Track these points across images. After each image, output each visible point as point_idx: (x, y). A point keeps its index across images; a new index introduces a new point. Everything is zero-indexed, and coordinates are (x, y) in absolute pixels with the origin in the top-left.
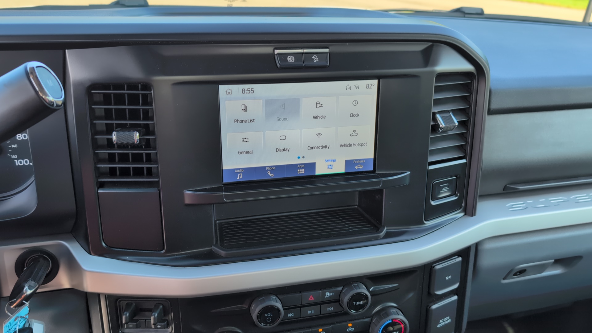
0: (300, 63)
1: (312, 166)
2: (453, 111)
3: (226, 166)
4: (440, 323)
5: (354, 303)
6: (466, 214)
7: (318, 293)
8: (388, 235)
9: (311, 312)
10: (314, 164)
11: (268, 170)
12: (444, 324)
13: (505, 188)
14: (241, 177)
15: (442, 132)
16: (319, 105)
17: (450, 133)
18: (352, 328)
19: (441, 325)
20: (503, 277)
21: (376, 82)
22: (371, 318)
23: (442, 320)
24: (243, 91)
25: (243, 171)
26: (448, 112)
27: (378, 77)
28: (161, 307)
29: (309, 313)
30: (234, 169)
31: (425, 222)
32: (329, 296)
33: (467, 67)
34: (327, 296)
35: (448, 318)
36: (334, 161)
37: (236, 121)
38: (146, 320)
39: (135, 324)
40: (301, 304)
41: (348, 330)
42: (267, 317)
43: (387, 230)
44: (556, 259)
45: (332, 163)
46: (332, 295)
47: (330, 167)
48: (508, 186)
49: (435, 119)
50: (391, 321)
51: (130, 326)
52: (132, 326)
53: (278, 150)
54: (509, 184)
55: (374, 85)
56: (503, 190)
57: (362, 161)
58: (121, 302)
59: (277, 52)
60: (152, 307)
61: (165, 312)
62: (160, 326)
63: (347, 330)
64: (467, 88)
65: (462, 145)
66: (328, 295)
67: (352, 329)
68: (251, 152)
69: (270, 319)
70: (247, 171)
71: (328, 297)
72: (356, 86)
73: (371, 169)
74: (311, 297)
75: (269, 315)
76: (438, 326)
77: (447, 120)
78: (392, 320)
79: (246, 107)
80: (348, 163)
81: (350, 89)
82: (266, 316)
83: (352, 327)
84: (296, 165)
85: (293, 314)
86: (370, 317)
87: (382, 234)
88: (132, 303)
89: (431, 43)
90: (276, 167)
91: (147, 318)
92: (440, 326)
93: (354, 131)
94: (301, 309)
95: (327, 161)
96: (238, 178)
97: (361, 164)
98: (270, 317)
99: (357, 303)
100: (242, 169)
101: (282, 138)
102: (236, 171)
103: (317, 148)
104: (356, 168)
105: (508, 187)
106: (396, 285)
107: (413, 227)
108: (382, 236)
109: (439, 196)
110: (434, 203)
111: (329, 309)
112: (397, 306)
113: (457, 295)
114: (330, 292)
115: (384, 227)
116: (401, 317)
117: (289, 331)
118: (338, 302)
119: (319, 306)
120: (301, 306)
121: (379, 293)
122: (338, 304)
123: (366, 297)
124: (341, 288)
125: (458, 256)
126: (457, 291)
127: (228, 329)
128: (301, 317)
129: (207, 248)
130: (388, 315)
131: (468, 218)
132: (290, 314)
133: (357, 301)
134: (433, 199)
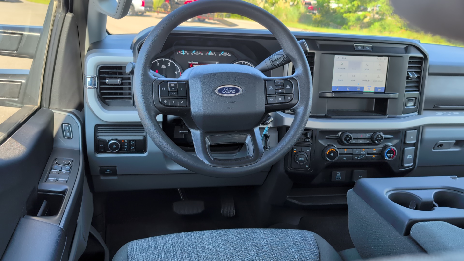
0: (363, 49)
1: (363, 88)
2: (415, 72)
3: (333, 85)
6: (418, 114)
7: (364, 134)
8: (389, 118)
10: (363, 87)
11: (347, 88)
12: (409, 157)
14: (338, 89)
15: (410, 79)
16: (367, 65)
17: (413, 80)
20: (432, 148)
21: (387, 58)
22: (382, 148)
24: (342, 58)
25: (339, 87)
26: (413, 72)
27: (388, 56)
30: (336, 86)
31: (402, 114)
33: (421, 55)
35: (411, 155)
36: (371, 87)
37: (339, 68)
38: (302, 138)
42: (347, 139)
44: (456, 140)
45: (370, 87)
47: (369, 89)
49: (408, 74)
50: (390, 149)
53: (352, 80)
54: (436, 105)
55: (386, 59)
56: (434, 108)
57: (380, 88)
59: (355, 45)
60: (305, 133)
64: (421, 63)
65: (418, 81)
68: (342, 80)
70: (340, 87)
72: (380, 59)
73: (384, 91)
74: (361, 135)
76: (407, 158)
77: (412, 74)
79: (342, 64)
80: (376, 88)
81: (378, 60)
83: (375, 151)
84: (357, 87)
87: (387, 116)
89: (407, 45)
90: (350, 87)
93: (379, 76)
95: (368, 86)
96: (337, 90)
97: (380, 89)
98: (348, 139)
100: (339, 86)
101: (353, 76)
102: (336, 87)
103: (365, 81)
104: (378, 90)
106: (392, 136)
107: (398, 116)
108: (387, 117)
109: (408, 105)
110: (406, 108)
111: (367, 142)
112: (392, 145)
113: (414, 147)
114: (368, 135)
115: (387, 115)
116: (394, 148)
117: (352, 148)
118: (371, 139)
119: (364, 140)
120: (357, 139)
121: (385, 138)
122: (371, 140)
123: (382, 137)
124: (372, 134)
125: (415, 130)
126: (415, 145)
127: (331, 144)
128: (357, 143)
129: (324, 115)
130: (389, 147)
131: (419, 116)
132: (354, 142)
133: (379, 138)
134: (406, 106)
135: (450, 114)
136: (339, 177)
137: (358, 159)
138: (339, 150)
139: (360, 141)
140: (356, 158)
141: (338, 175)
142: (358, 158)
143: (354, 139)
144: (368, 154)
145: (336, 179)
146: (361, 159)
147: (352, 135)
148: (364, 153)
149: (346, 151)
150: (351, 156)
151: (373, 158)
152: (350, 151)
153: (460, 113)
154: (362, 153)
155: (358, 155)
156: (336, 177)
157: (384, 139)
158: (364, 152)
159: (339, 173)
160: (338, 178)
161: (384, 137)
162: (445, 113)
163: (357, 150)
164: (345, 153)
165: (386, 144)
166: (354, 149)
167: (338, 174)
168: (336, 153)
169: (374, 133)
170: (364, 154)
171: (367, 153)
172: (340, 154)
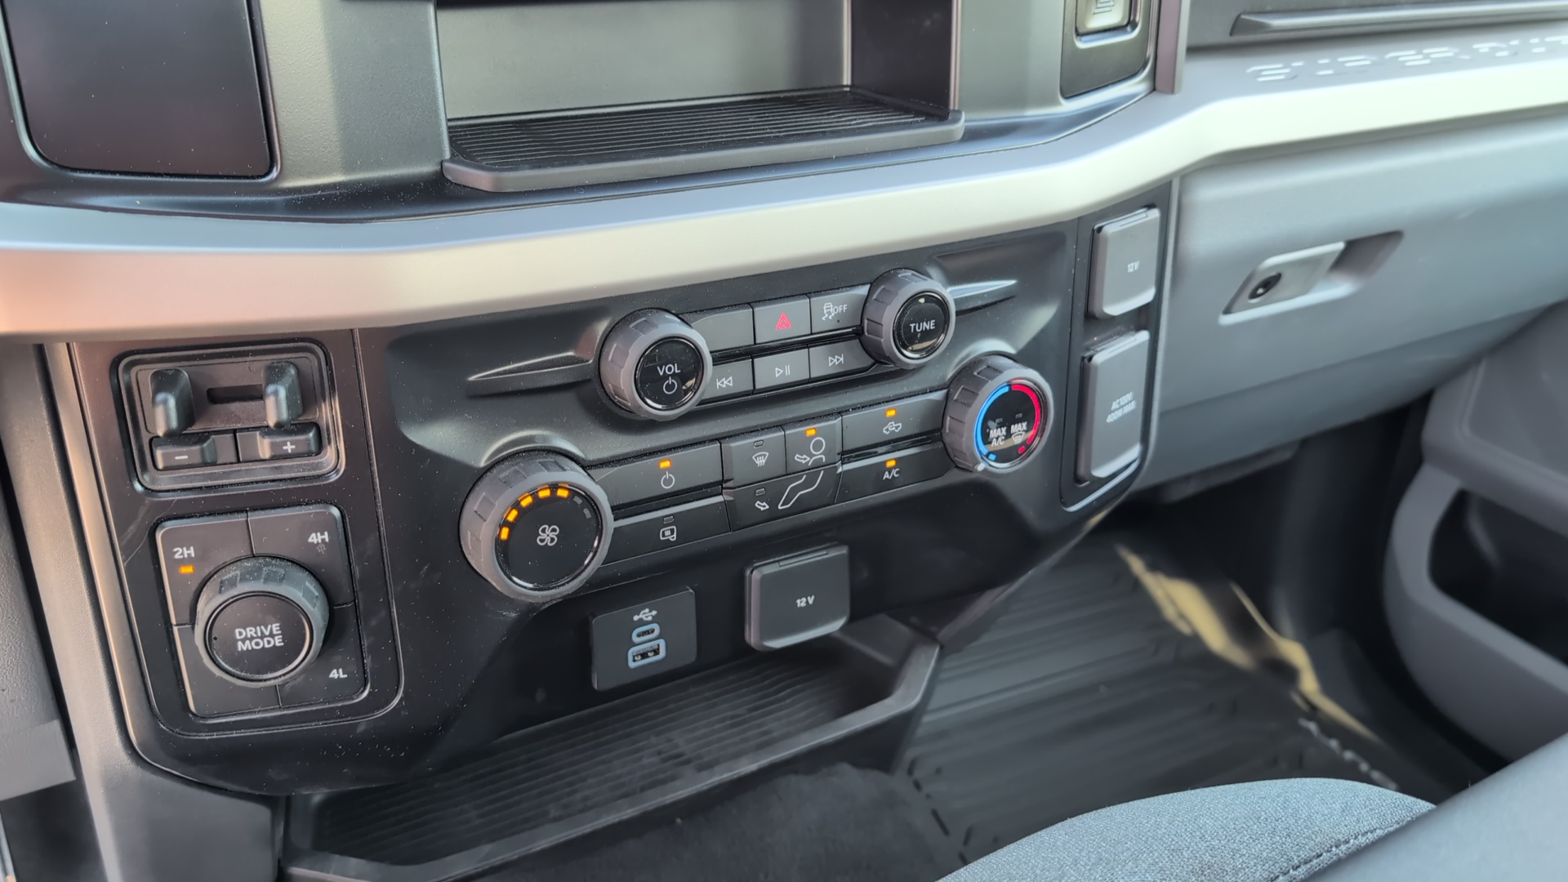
4: (1113, 411)
5: (912, 325)
6: (1154, 89)
7: (801, 306)
8: (974, 135)
9: (782, 371)
12: (1119, 414)
13: (1237, 26)
18: (897, 425)
19: (1115, 418)
20: (1223, 309)
22: (945, 391)
23: (1118, 401)
28: (293, 371)
29: (777, 375)
31: (1062, 101)
32: (833, 314)
34: (827, 315)
35: (1128, 397)
38: (234, 432)
39: (196, 448)
40: (755, 344)
41: (887, 430)
42: (666, 377)
43: (966, 121)
44: (1348, 236)
46: (842, 311)
48: (1243, 17)
50: (1006, 389)
51: (177, 458)
52: (186, 457)
54: (1245, 13)
56: (1231, 34)
58: (135, 370)
60: (258, 379)
61: (306, 396)
62: (294, 447)
63: (884, 432)
66: (829, 313)
67: (897, 428)
69: (673, 383)
71: (830, 317)
75: (670, 369)
76: (1110, 419)
78: (1009, 385)
82: (661, 374)
83: (894, 419)
85: (731, 378)
86: (942, 389)
87: (959, 128)
88: (177, 372)
91: (239, 426)
92: (1112, 420)
94: (753, 362)
98: (674, 375)
99: (919, 328)
105: (1245, 20)
106: (1012, 282)
107: (1033, 113)
108: (959, 136)
109: (1095, 23)
110: (1082, 44)
111: (829, 361)
112: (1011, 351)
113: (1144, 328)
114: (831, 309)
115: (959, 112)
116: (1029, 375)
117: (719, 439)
118: (858, 333)
119: (802, 353)
120: (753, 352)
121: (964, 307)
122: (856, 342)
123: (942, 304)
124: (863, 290)
125: (1150, 206)
126: (1145, 318)
127: (530, 439)
128: (754, 391)
129: (427, 168)
130: (998, 371)
131: (1159, 99)
132: (722, 381)
133: (920, 321)
134: (1079, 34)
135: (1325, 67)
136: (654, 644)
137: (773, 515)
138: (602, 484)
139: (778, 370)
140: (762, 506)
141: (639, 635)
142: (773, 503)
143: (723, 357)
144: (847, 455)
145: (632, 665)
146: (801, 507)
147: (700, 335)
148: (819, 455)
149: (667, 472)
150: (719, 499)
151: (886, 476)
152: (701, 464)
153: (1375, 58)
154: (802, 459)
155: (772, 484)
156: (632, 651)
157: (958, 313)
158: (818, 446)
159: (646, 614)
160: (644, 655)
161: (957, 301)
162: (1298, 61)
163: (759, 446)
164: (668, 488)
165: (967, 356)
166: (735, 444)
167: (642, 623)
168: (587, 512)
169: (871, 284)
170: (818, 466)
171: (839, 449)
172: (620, 511)
